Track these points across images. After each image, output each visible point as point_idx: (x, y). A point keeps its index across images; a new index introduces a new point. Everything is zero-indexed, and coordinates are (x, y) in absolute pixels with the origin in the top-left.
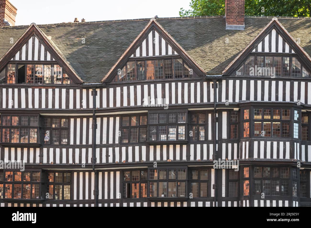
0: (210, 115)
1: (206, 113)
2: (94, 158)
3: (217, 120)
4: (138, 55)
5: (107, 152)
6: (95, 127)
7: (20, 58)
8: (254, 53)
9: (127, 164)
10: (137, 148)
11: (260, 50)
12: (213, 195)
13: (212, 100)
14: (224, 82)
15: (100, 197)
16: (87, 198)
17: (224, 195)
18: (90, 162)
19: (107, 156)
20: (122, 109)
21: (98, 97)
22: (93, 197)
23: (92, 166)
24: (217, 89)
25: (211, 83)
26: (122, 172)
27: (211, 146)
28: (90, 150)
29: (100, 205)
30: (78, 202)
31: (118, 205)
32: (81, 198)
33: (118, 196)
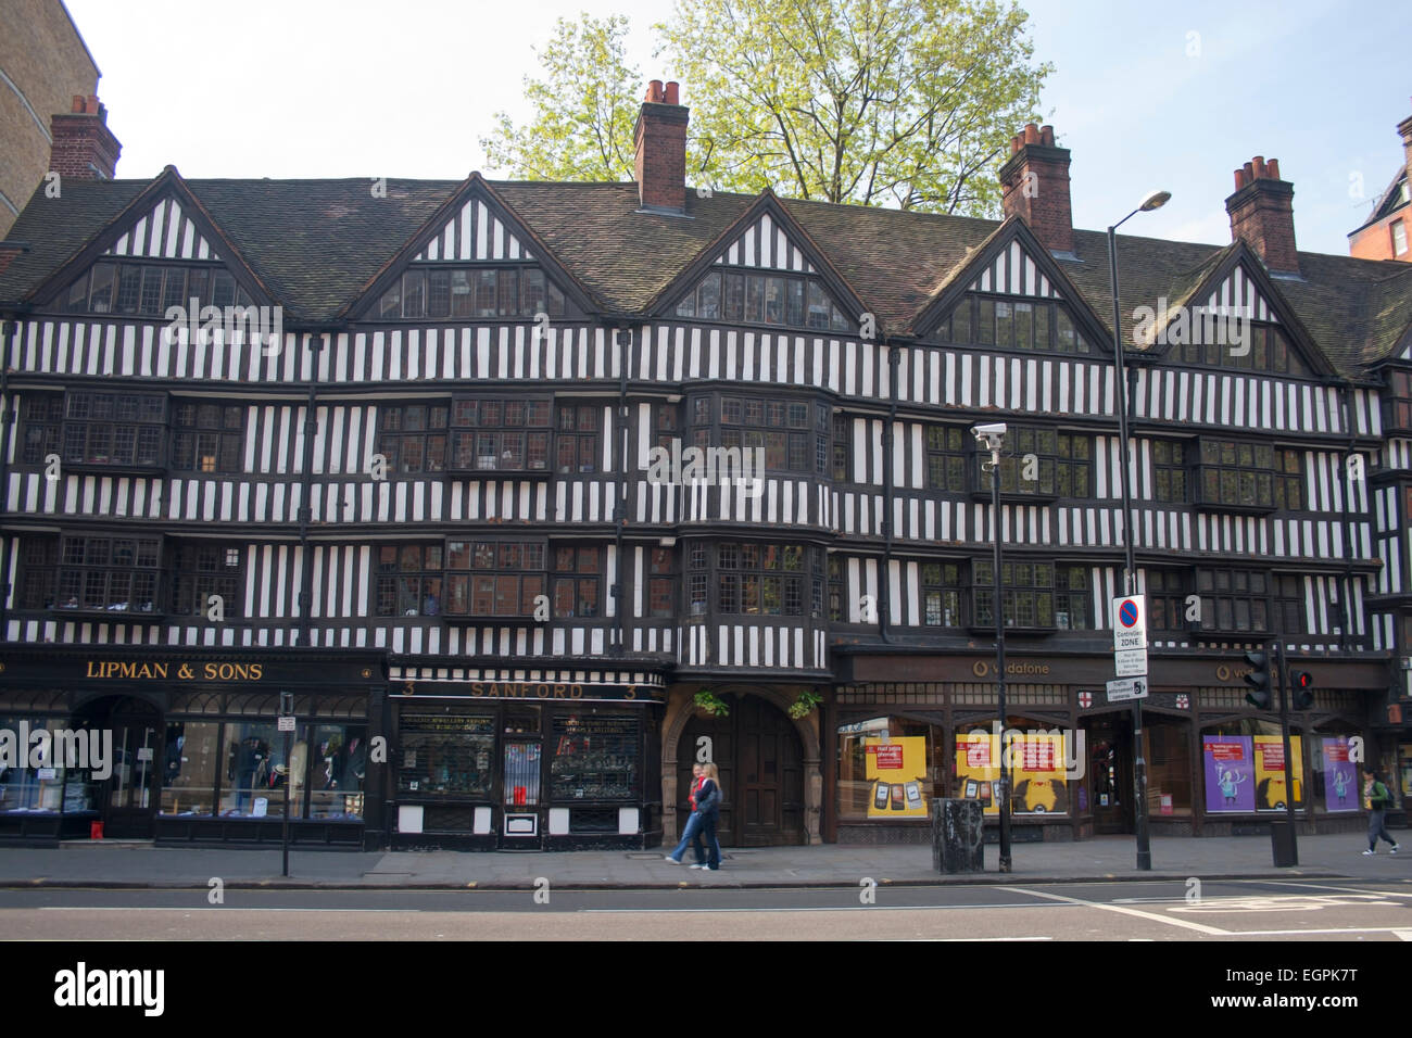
0: (608, 411)
1: (599, 404)
2: (305, 510)
3: (625, 425)
4: (433, 255)
5: (341, 494)
6: (311, 431)
7: (130, 248)
8: (720, 266)
9: (391, 526)
10: (419, 487)
11: (734, 260)
12: (610, 610)
13: (616, 373)
14: (646, 333)
15: (316, 612)
16: (280, 613)
17: (638, 613)
18: (293, 517)
19: (341, 504)
20: (386, 385)
21: (325, 355)
22: (296, 612)
23: (298, 528)
24: (630, 347)
25: (615, 332)
26: (377, 547)
27: (610, 487)
28: (297, 488)
29: (314, 633)
30: (256, 624)
31: (362, 634)
32: (264, 613)
33: (362, 611)
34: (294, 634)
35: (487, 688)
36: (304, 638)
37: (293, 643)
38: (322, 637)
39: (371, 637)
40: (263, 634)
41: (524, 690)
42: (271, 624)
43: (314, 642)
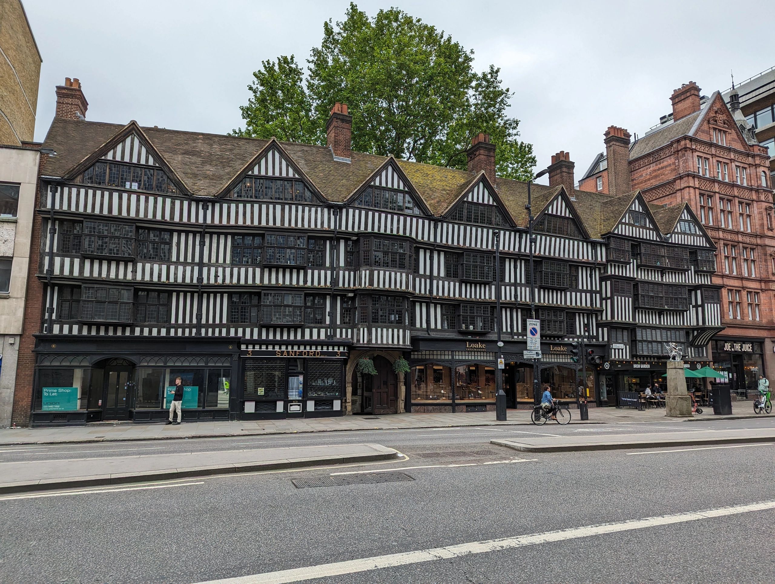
0: (328, 243)
1: (325, 239)
2: (200, 279)
3: (335, 248)
4: (256, 172)
5: (216, 272)
6: (202, 244)
7: (114, 157)
8: (372, 186)
9: (238, 286)
10: (250, 270)
11: (377, 184)
12: (328, 322)
13: (332, 227)
14: (344, 211)
15: (204, 321)
16: (187, 321)
17: (338, 322)
18: (195, 281)
19: (216, 276)
20: (236, 227)
21: (209, 212)
22: (195, 321)
23: (198, 286)
24: (338, 217)
25: (332, 210)
26: (230, 295)
27: (329, 273)
28: (196, 269)
29: (203, 331)
30: (177, 326)
31: (224, 331)
32: (180, 321)
33: (224, 321)
34: (194, 331)
35: (282, 353)
36: (199, 332)
37: (193, 335)
38: (207, 332)
39: (228, 332)
40: (180, 331)
41: (297, 353)
42: (184, 326)
43: (203, 334)
